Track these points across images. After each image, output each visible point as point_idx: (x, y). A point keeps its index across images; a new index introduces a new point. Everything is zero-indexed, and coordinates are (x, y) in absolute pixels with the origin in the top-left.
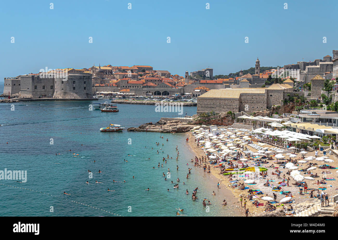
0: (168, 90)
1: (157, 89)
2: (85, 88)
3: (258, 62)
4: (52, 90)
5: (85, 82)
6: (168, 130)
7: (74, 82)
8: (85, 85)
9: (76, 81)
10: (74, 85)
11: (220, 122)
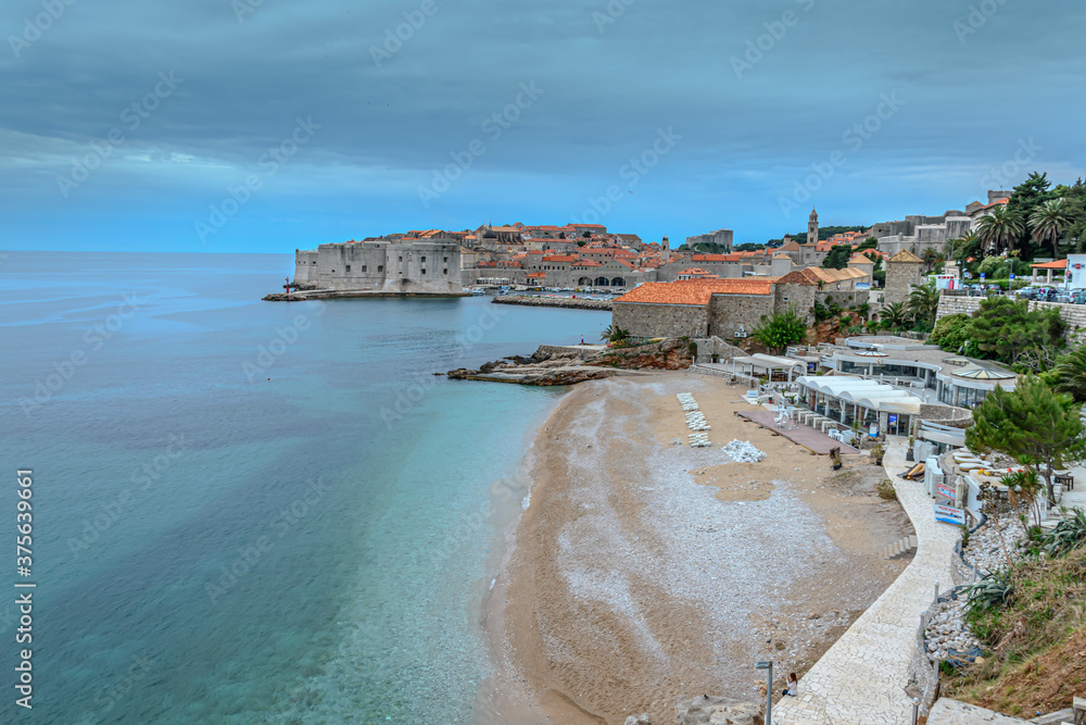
0: (624, 274)
1: (601, 273)
2: (445, 271)
3: (814, 217)
4: (380, 275)
5: (445, 259)
6: (534, 377)
7: (423, 259)
8: (445, 265)
9: (428, 257)
10: (424, 264)
11: (660, 359)
